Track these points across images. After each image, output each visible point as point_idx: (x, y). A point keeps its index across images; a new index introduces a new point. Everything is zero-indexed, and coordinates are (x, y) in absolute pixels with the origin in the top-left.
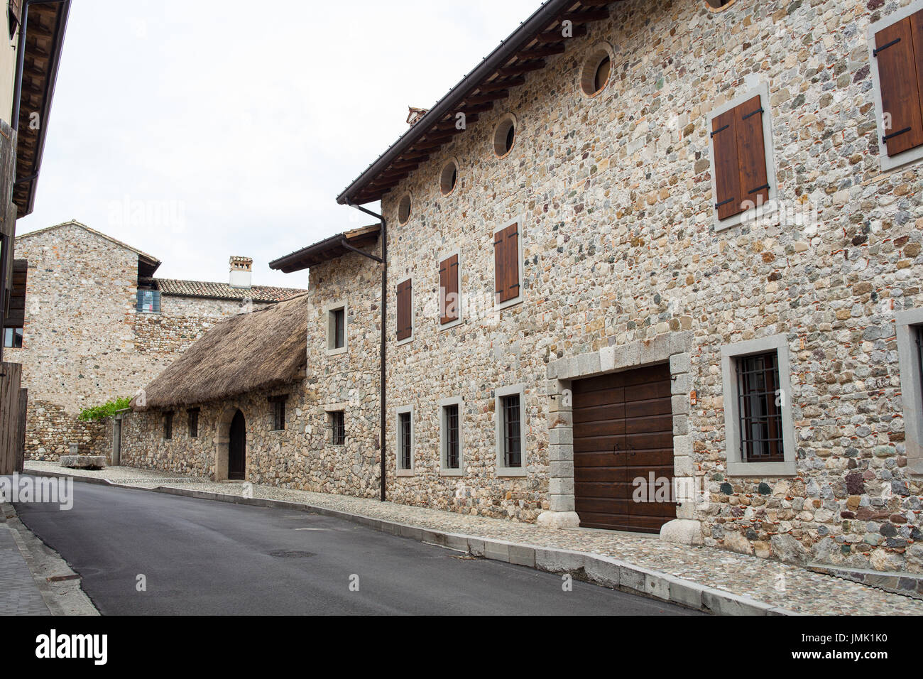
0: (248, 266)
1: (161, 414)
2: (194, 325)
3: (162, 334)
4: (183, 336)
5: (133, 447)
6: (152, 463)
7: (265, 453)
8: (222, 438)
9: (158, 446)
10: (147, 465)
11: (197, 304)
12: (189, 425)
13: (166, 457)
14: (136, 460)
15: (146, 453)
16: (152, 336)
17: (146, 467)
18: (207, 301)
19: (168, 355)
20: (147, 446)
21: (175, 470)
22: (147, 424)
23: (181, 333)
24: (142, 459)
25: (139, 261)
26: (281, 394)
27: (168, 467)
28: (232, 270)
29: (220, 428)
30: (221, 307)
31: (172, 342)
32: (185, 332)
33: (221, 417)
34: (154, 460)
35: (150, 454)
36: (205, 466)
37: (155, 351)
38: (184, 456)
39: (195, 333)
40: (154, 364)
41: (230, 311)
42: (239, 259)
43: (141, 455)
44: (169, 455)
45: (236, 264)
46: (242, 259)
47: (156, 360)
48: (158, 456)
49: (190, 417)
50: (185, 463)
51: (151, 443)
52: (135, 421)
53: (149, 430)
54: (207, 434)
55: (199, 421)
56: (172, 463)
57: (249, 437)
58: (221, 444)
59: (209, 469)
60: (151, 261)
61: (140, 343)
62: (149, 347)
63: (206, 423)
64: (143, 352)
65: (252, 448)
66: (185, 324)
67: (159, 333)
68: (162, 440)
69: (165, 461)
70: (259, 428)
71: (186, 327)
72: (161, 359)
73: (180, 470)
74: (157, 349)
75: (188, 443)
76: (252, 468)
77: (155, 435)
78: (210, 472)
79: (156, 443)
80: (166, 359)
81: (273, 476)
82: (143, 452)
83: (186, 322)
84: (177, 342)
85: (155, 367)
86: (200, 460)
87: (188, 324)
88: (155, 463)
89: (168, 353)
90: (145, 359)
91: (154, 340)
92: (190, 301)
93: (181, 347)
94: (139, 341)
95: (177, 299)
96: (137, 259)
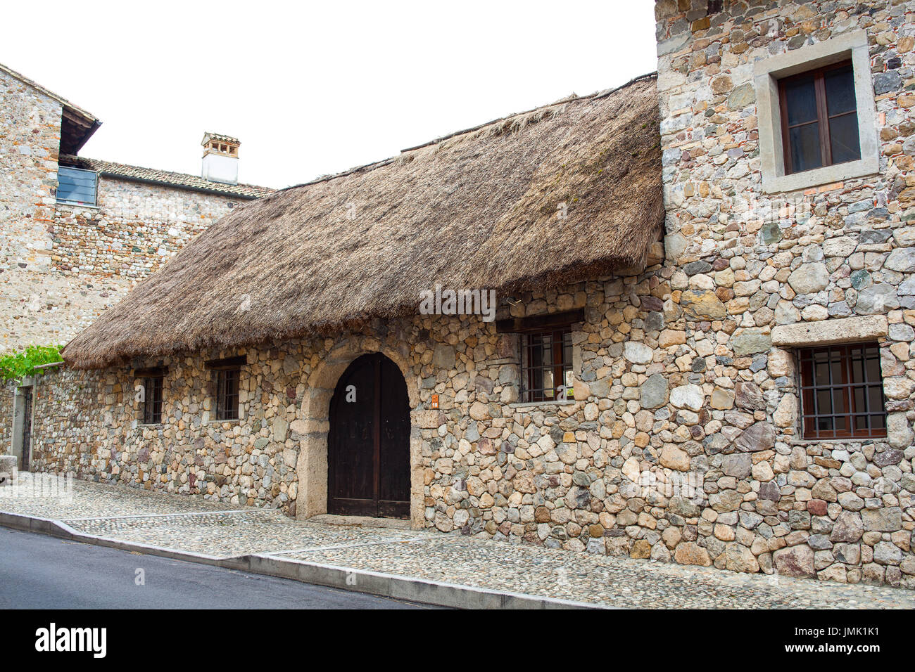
0: (232, 150)
1: (132, 374)
2: (155, 231)
3: (100, 243)
4: (136, 249)
5: (59, 437)
6: (109, 469)
7: (491, 459)
8: (315, 422)
9: (122, 439)
10: (94, 473)
11: (159, 198)
12: (211, 395)
13: (145, 458)
14: (66, 462)
15: (92, 450)
16: (83, 245)
17: (92, 477)
18: (177, 194)
19: (109, 280)
20: (93, 437)
21: (171, 486)
22: (94, 395)
23: (132, 243)
24: (82, 461)
25: (63, 117)
26: (551, 310)
27: (153, 481)
28: (207, 153)
29: (313, 400)
30: (199, 206)
31: (116, 257)
32: (139, 242)
33: (315, 376)
34: (113, 463)
35: (103, 453)
36: (266, 482)
37: (88, 272)
38: (198, 458)
39: (155, 245)
40: (84, 294)
41: (214, 214)
42: (218, 137)
43: (78, 452)
44: (154, 455)
45: (215, 146)
46: (224, 138)
47: (89, 286)
48: (125, 457)
49: (213, 377)
50: (202, 475)
51: (105, 431)
52: (65, 387)
53: (101, 406)
54: (269, 413)
55: (245, 385)
56: (164, 472)
57: (420, 419)
58: (314, 435)
59: (278, 491)
60: (83, 119)
61: (62, 256)
62: (77, 264)
63: (267, 388)
64: (67, 272)
65: (436, 444)
66: (139, 229)
67: (94, 241)
68: (135, 424)
69: (144, 467)
70: (462, 396)
71: (140, 234)
72: (97, 286)
73: (186, 488)
74: (92, 267)
75: (211, 431)
76: (435, 494)
77: (116, 416)
78: (282, 497)
79: (117, 432)
80: (107, 287)
81: (529, 514)
82: (83, 448)
83: (142, 225)
84: (126, 259)
85: (87, 298)
86: (247, 467)
87: (144, 229)
88: (116, 470)
89: (110, 275)
90: (69, 283)
91: (86, 253)
92: (148, 191)
93: (132, 267)
94: (60, 252)
95: (127, 186)
96: (60, 112)
